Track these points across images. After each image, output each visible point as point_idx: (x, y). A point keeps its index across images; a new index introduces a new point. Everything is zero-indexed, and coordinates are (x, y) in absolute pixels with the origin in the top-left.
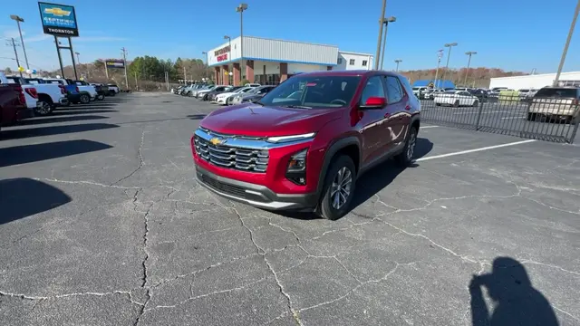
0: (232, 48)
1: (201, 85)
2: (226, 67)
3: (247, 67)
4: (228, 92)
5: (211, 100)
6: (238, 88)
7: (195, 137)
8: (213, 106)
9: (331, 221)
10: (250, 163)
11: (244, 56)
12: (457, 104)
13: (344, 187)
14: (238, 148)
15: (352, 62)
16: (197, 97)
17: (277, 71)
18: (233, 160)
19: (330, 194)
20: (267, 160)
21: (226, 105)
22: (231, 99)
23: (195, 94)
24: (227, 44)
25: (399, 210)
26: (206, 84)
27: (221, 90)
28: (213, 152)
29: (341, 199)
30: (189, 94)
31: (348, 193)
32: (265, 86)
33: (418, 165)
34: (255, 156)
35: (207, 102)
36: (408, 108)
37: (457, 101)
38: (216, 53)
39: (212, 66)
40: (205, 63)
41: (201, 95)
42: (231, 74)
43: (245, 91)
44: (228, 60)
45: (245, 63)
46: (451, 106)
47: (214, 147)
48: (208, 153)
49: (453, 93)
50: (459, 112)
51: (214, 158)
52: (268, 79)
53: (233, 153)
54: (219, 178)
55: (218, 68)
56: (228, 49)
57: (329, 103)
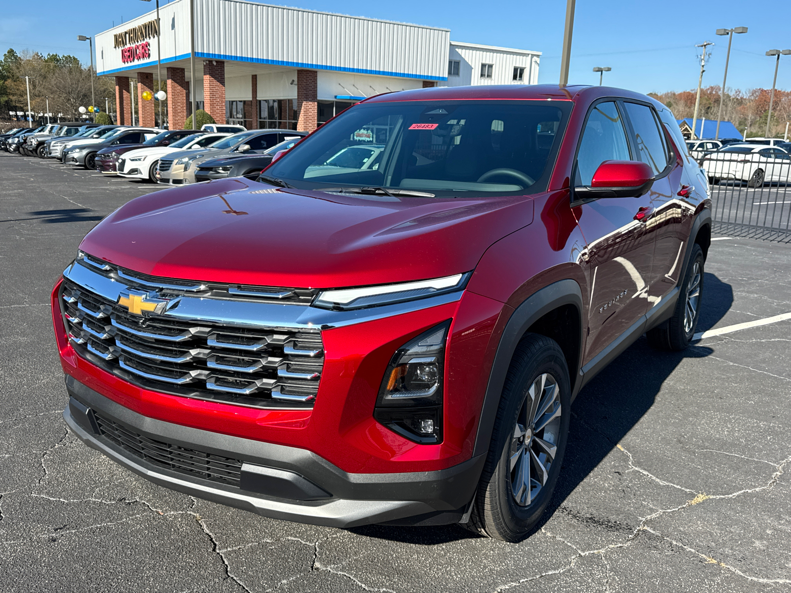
0: (165, 26)
1: (74, 127)
2: (147, 78)
3: (207, 78)
4: (153, 144)
5: (104, 167)
6: (183, 134)
7: (66, 286)
8: (112, 186)
9: (508, 547)
10: (258, 375)
11: (199, 50)
12: (758, 179)
13: (540, 435)
14: (214, 326)
15: (486, 70)
16: (64, 158)
17: (288, 92)
18: (199, 363)
19: (508, 462)
20: (318, 364)
21: (150, 181)
22: (166, 164)
23: (57, 149)
24: (150, 17)
25: (701, 498)
26: (90, 123)
27: (134, 140)
28: (127, 338)
29: (535, 472)
30: (41, 151)
31: (553, 451)
32: (257, 132)
33: (708, 351)
34: (276, 350)
35: (94, 174)
36: (685, 193)
37: (760, 172)
38: (119, 40)
39: (107, 75)
40: (85, 65)
41: (76, 154)
42: (161, 95)
43: (205, 143)
44: (154, 57)
45: (201, 66)
46: (744, 183)
47: (133, 320)
48: (111, 341)
49: (748, 151)
50: (766, 199)
51: (131, 358)
52: (265, 114)
53: (198, 342)
54: (150, 425)
55: (123, 81)
56: (152, 29)
57: (474, 179)
